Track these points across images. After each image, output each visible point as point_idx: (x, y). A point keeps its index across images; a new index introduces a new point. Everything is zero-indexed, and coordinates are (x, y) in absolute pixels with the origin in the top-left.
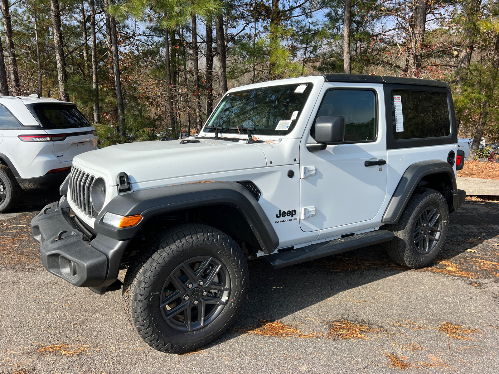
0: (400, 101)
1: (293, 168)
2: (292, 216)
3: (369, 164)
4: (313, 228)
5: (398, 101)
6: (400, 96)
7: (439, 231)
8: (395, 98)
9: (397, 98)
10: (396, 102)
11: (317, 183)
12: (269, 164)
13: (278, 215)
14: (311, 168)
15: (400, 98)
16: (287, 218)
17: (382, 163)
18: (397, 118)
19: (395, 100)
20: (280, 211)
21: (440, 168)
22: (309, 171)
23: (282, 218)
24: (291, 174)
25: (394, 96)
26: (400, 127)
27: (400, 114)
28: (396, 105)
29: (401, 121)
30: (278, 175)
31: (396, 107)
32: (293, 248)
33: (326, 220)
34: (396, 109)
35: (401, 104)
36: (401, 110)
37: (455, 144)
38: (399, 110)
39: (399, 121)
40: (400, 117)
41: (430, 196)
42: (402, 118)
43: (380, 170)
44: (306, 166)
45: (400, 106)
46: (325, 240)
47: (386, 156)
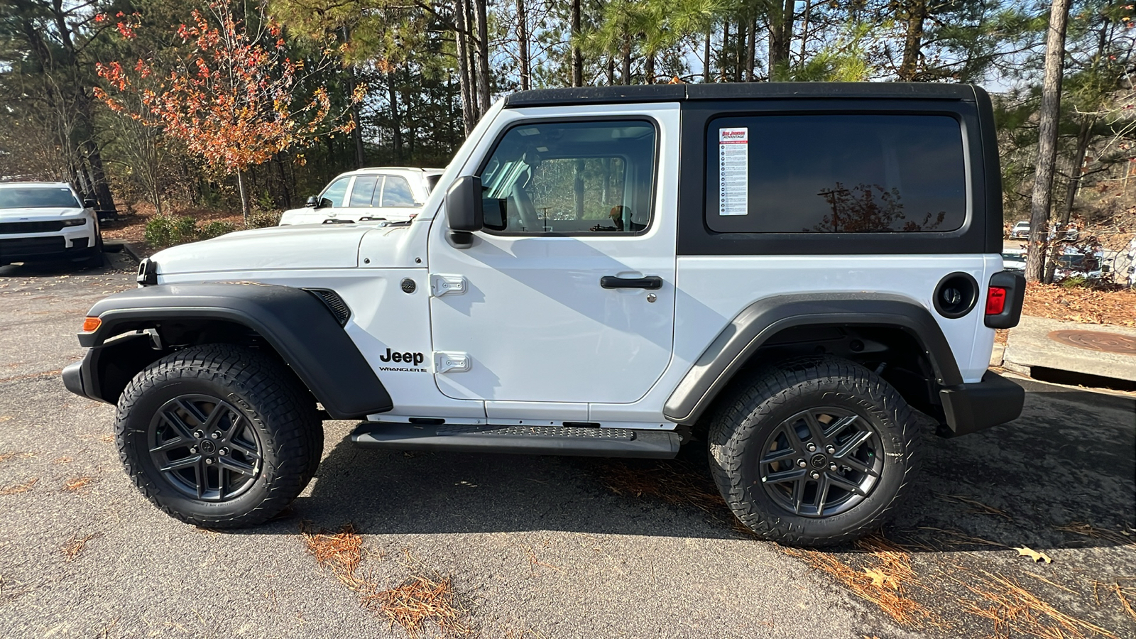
0: (743, 142)
1: (412, 275)
2: (415, 364)
3: (611, 283)
4: (468, 393)
5: (741, 142)
6: (745, 130)
7: (873, 474)
8: (724, 134)
9: (733, 133)
10: (726, 143)
11: (472, 309)
12: (362, 264)
13: (386, 357)
14: (454, 278)
15: (744, 133)
16: (402, 364)
17: (653, 283)
18: (727, 181)
19: (722, 139)
20: (388, 351)
21: (863, 315)
22: (446, 285)
23: (392, 364)
24: (409, 286)
25: (721, 130)
26: (736, 204)
27: (741, 173)
28: (725, 150)
29: (741, 190)
30: (382, 285)
31: (725, 156)
32: (443, 421)
33: (499, 385)
34: (725, 161)
35: (744, 149)
36: (745, 162)
37: (984, 255)
38: (737, 164)
39: (734, 189)
40: (735, 179)
41: (824, 380)
42: (744, 183)
43: (651, 300)
44: (441, 275)
45: (744, 152)
46: (521, 422)
47: (672, 269)
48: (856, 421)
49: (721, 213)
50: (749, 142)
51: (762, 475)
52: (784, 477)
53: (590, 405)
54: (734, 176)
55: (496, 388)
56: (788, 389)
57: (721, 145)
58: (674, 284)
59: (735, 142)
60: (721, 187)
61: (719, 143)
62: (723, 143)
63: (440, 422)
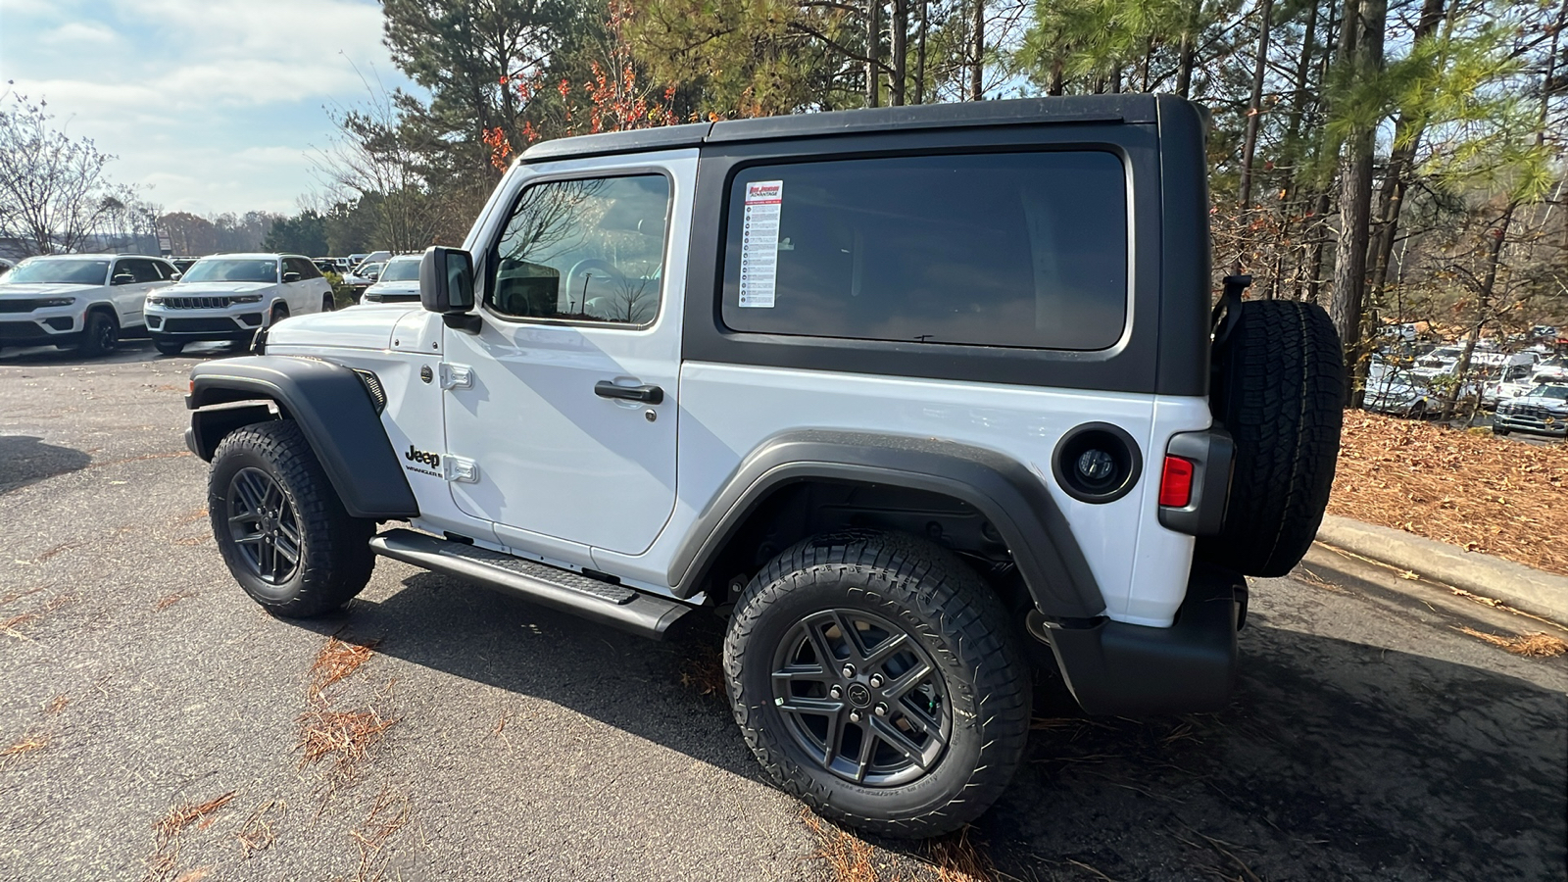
0: (775, 202)
1: (430, 362)
2: (433, 467)
3: (608, 391)
4: (479, 510)
5: (772, 202)
6: (779, 183)
7: (938, 738)
8: (752, 190)
9: (764, 189)
10: (754, 203)
11: (479, 409)
12: (394, 346)
13: (410, 455)
14: (461, 369)
15: (777, 188)
16: (422, 466)
17: (655, 396)
18: (750, 258)
19: (749, 197)
20: (413, 448)
22: (457, 376)
23: (416, 464)
24: (427, 376)
25: (749, 185)
26: (760, 292)
27: (768, 247)
28: (751, 214)
29: (766, 271)
30: (406, 370)
31: (750, 222)
32: (472, 541)
33: (504, 505)
34: (750, 230)
35: (776, 212)
36: (774, 231)
37: (1157, 397)
38: (765, 233)
39: (759, 270)
40: (763, 254)
41: (850, 567)
42: (772, 262)
43: (651, 417)
44: (451, 363)
45: (774, 217)
46: (542, 558)
47: (673, 378)
48: (904, 642)
49: (741, 304)
50: (782, 202)
51: (775, 694)
52: (812, 704)
53: (593, 549)
54: (760, 251)
55: (502, 509)
56: (800, 572)
57: (746, 207)
58: (676, 399)
59: (765, 202)
60: (742, 267)
61: (745, 203)
62: (749, 203)
63: (468, 541)
